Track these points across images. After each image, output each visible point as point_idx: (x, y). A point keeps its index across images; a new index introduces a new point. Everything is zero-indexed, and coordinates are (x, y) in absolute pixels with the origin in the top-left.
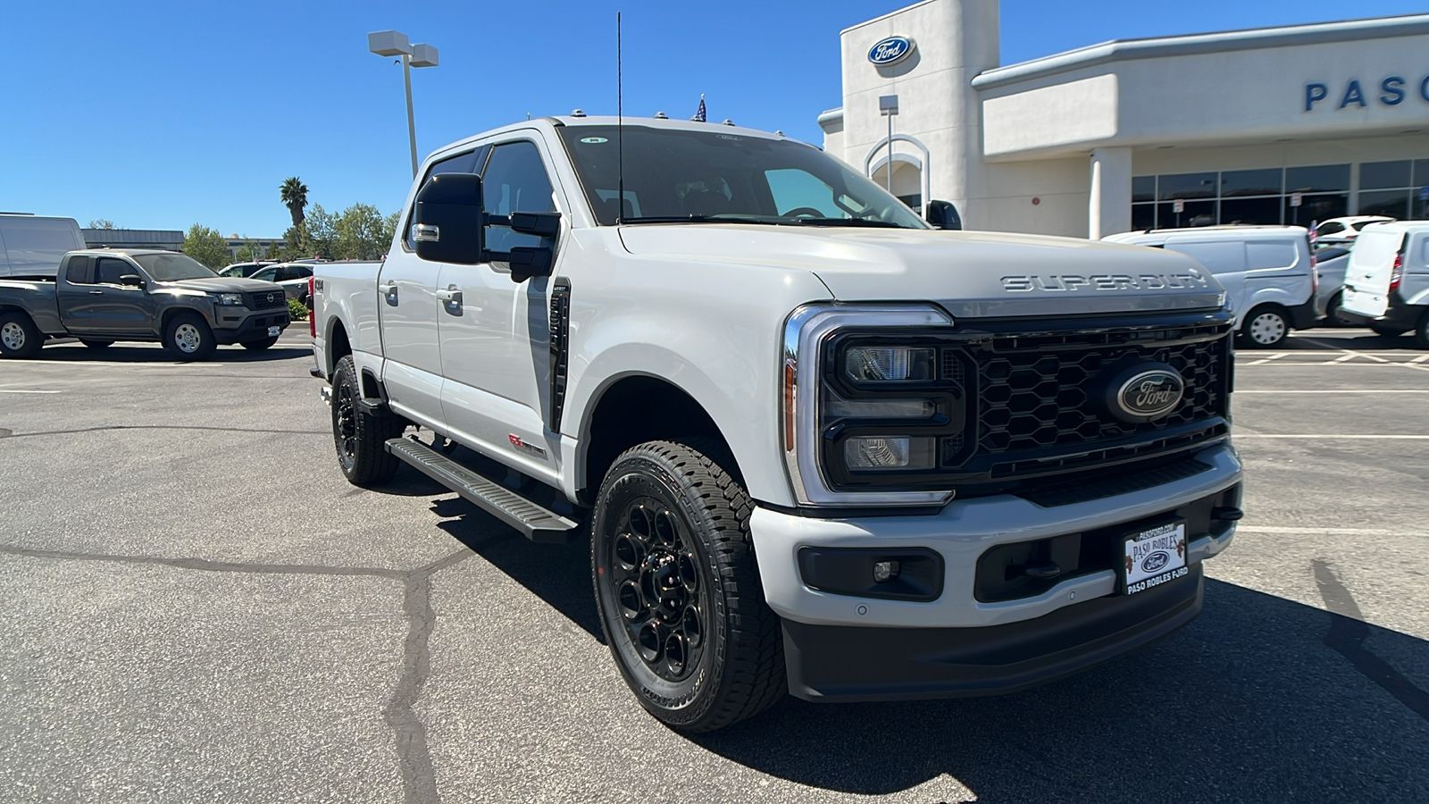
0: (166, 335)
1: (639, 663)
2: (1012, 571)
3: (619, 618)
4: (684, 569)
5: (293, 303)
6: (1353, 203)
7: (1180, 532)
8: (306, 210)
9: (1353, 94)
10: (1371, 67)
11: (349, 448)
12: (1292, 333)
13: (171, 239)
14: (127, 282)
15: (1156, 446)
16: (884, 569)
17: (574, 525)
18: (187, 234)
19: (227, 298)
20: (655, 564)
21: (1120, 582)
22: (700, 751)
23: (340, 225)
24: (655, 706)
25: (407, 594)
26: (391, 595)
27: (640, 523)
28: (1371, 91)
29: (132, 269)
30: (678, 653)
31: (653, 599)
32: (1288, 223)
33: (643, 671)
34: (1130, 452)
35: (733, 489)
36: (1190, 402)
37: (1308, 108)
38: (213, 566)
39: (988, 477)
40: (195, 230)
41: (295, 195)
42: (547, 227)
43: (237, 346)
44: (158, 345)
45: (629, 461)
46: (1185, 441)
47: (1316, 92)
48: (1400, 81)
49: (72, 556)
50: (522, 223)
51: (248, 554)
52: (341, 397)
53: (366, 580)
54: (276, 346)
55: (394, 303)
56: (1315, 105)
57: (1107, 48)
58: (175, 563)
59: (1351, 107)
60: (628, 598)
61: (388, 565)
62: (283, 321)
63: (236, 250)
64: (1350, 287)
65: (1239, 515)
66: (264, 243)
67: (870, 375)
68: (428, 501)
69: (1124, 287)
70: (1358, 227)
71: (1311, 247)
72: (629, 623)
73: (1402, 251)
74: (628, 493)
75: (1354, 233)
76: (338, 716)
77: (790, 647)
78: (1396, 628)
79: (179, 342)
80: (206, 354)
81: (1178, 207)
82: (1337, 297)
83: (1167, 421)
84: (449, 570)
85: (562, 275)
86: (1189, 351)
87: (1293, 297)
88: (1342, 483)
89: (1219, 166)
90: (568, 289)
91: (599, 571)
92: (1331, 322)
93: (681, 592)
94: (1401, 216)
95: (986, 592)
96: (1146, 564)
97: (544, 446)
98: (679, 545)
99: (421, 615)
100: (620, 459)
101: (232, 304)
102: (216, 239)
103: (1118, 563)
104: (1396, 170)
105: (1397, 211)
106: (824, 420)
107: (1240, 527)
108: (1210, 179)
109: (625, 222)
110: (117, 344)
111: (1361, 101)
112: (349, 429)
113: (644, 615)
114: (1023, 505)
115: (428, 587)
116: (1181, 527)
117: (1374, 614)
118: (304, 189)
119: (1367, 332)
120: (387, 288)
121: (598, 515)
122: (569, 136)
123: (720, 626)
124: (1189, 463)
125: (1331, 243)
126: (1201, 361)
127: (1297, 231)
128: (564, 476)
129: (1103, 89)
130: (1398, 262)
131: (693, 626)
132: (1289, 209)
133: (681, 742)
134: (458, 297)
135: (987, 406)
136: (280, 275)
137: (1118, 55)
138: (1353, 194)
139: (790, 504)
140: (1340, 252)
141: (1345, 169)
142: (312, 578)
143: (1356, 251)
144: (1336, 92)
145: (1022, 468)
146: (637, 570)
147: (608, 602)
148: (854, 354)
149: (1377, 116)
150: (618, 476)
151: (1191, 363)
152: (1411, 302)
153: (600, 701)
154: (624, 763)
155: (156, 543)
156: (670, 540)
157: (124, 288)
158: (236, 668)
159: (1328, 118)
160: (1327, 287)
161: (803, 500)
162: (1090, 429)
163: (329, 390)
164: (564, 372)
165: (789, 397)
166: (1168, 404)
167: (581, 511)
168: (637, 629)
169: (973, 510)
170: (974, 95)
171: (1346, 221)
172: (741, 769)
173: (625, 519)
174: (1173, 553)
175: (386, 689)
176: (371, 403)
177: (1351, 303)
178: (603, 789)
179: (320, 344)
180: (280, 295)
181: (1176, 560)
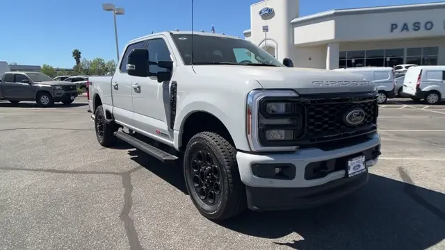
0: (38, 99)
1: (199, 200)
2: (315, 171)
3: (193, 187)
4: (215, 171)
5: (78, 89)
6: (405, 60)
7: (363, 159)
8: (81, 60)
9: (405, 27)
10: (410, 19)
11: (101, 134)
12: (388, 99)
13: (37, 68)
14: (24, 82)
15: (357, 133)
16: (277, 170)
17: (177, 158)
18: (42, 66)
19: (57, 88)
20: (205, 169)
21: (347, 174)
22: (219, 226)
23: (92, 64)
24: (204, 213)
25: (123, 180)
26: (118, 180)
27: (200, 157)
28: (410, 26)
29: (27, 78)
30: (212, 196)
31: (204, 180)
32: (386, 66)
33: (200, 202)
34: (349, 135)
35: (230, 146)
36: (366, 120)
37: (392, 31)
38: (59, 172)
39: (308, 142)
40: (44, 66)
41: (77, 55)
42: (169, 66)
43: (61, 103)
44: (35, 102)
45: (197, 138)
46: (364, 131)
47: (394, 27)
48: (419, 23)
49: (13, 169)
50: (161, 64)
51: (71, 168)
52: (98, 119)
53: (110, 176)
54: (73, 102)
55: (117, 89)
56: (394, 30)
57: (332, 12)
58: (48, 171)
59: (405, 31)
60: (196, 180)
61: (116, 171)
62: (76, 95)
63: (58, 72)
64: (405, 86)
65: (380, 153)
66: (67, 70)
67: (273, 112)
68: (127, 151)
69: (348, 85)
70: (407, 67)
71: (393, 73)
72: (196, 188)
73: (420, 75)
74: (196, 148)
75: (405, 69)
76: (105, 218)
77: (248, 194)
78: (424, 187)
79: (42, 101)
80: (51, 105)
81: (353, 61)
82: (401, 89)
83: (360, 125)
84: (136, 172)
85: (174, 80)
86: (366, 104)
87: (388, 88)
88: (405, 144)
89: (365, 49)
90: (176, 85)
91: (186, 172)
92: (399, 96)
93: (213, 178)
94: (419, 65)
95: (308, 177)
96: (354, 168)
97: (168, 133)
98: (213, 164)
99: (128, 186)
100: (194, 137)
101: (59, 89)
102: (52, 69)
103: (346, 168)
104: (417, 51)
105: (418, 63)
106: (259, 125)
107: (380, 158)
108: (362, 52)
109: (194, 64)
110: (21, 102)
111: (407, 29)
112: (101, 129)
113: (201, 185)
114: (319, 151)
115: (130, 178)
116: (364, 157)
117: (417, 183)
118: (80, 53)
119: (410, 99)
120: (115, 84)
121: (186, 155)
122: (175, 37)
123: (226, 188)
124: (366, 138)
125: (399, 72)
126: (369, 107)
127: (390, 68)
128: (175, 142)
129: (331, 24)
130: (419, 78)
131: (217, 188)
132: (386, 62)
133: (213, 224)
134: (139, 87)
135: (308, 121)
136: (74, 80)
137: (336, 14)
138: (405, 57)
139: (249, 150)
140: (402, 75)
141: (403, 50)
142: (92, 176)
143: (407, 75)
144: (400, 26)
145: (319, 139)
146: (199, 171)
147: (189, 181)
148: (269, 105)
149: (412, 34)
150: (193, 142)
151: (366, 108)
152: (423, 90)
153: (187, 212)
154: (196, 230)
155: (40, 165)
156: (210, 162)
157: (24, 84)
158: (71, 203)
159: (398, 34)
160: (398, 85)
161: (253, 149)
162: (338, 128)
163: (94, 116)
164: (175, 110)
165: (249, 118)
166: (360, 120)
167: (180, 153)
168: (199, 189)
169: (304, 152)
170: (291, 26)
171: (403, 66)
172: (232, 232)
173: (195, 156)
174: (362, 165)
175: (120, 209)
176: (109, 120)
177: (405, 90)
178: (190, 238)
179: (91, 102)
180: (74, 86)
181: (363, 167)
